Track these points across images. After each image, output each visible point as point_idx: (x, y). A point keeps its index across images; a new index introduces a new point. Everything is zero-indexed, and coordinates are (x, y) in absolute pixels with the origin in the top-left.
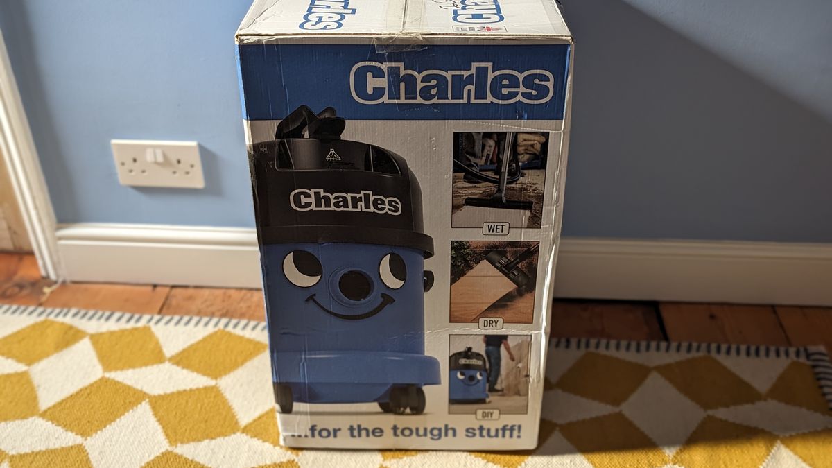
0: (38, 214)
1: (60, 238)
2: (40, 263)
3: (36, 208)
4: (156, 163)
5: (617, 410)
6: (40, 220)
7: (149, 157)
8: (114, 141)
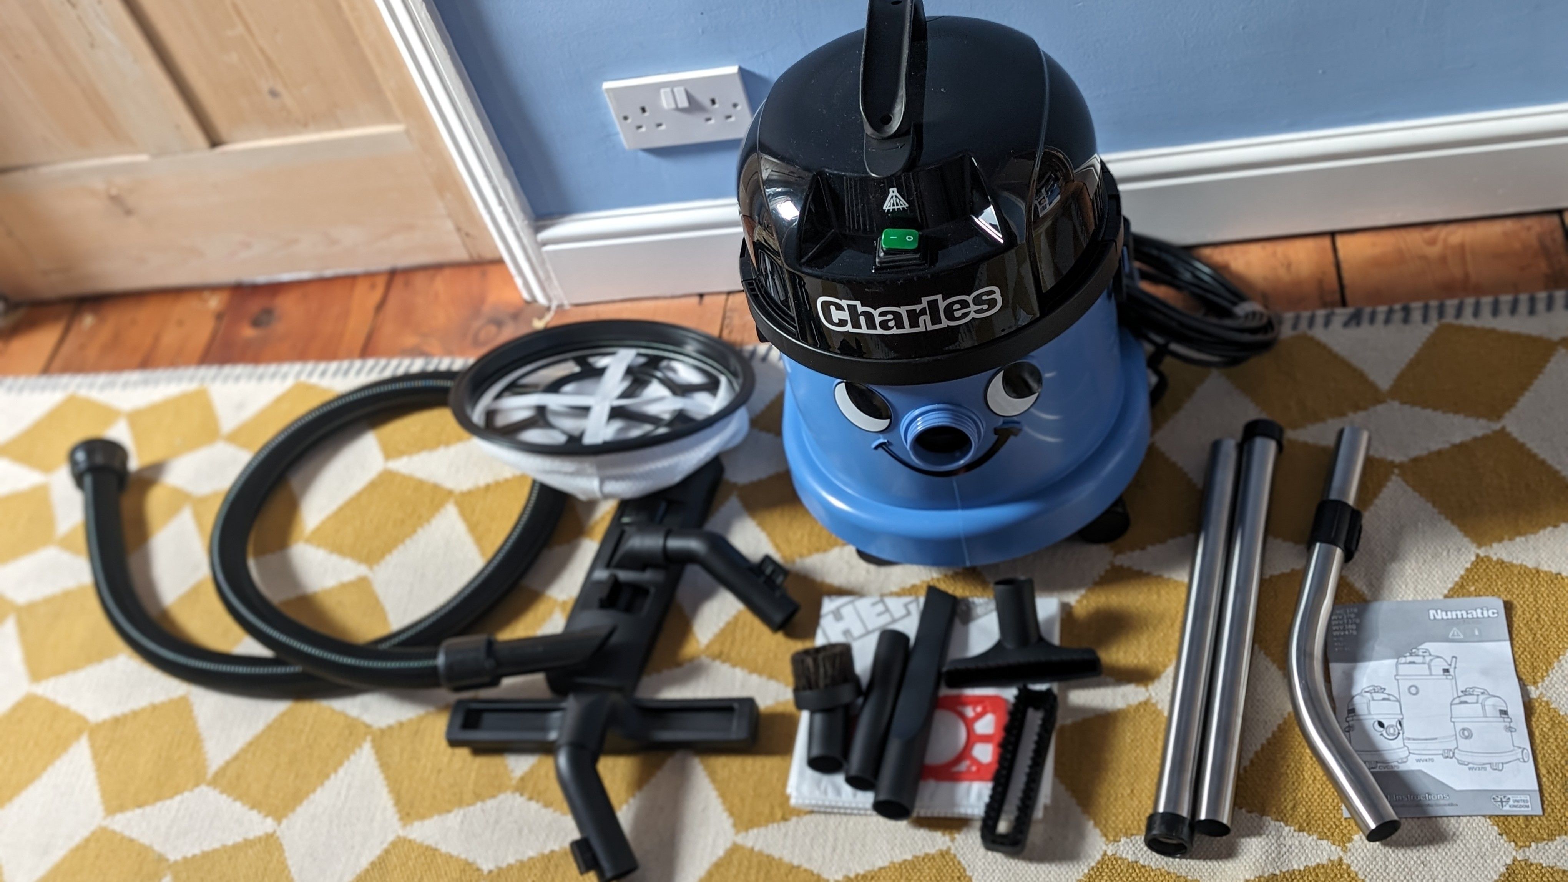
0: (506, 211)
1: (545, 243)
2: (519, 281)
3: (501, 203)
4: (678, 109)
5: (1497, 426)
6: (510, 220)
7: (666, 102)
8: (607, 85)
